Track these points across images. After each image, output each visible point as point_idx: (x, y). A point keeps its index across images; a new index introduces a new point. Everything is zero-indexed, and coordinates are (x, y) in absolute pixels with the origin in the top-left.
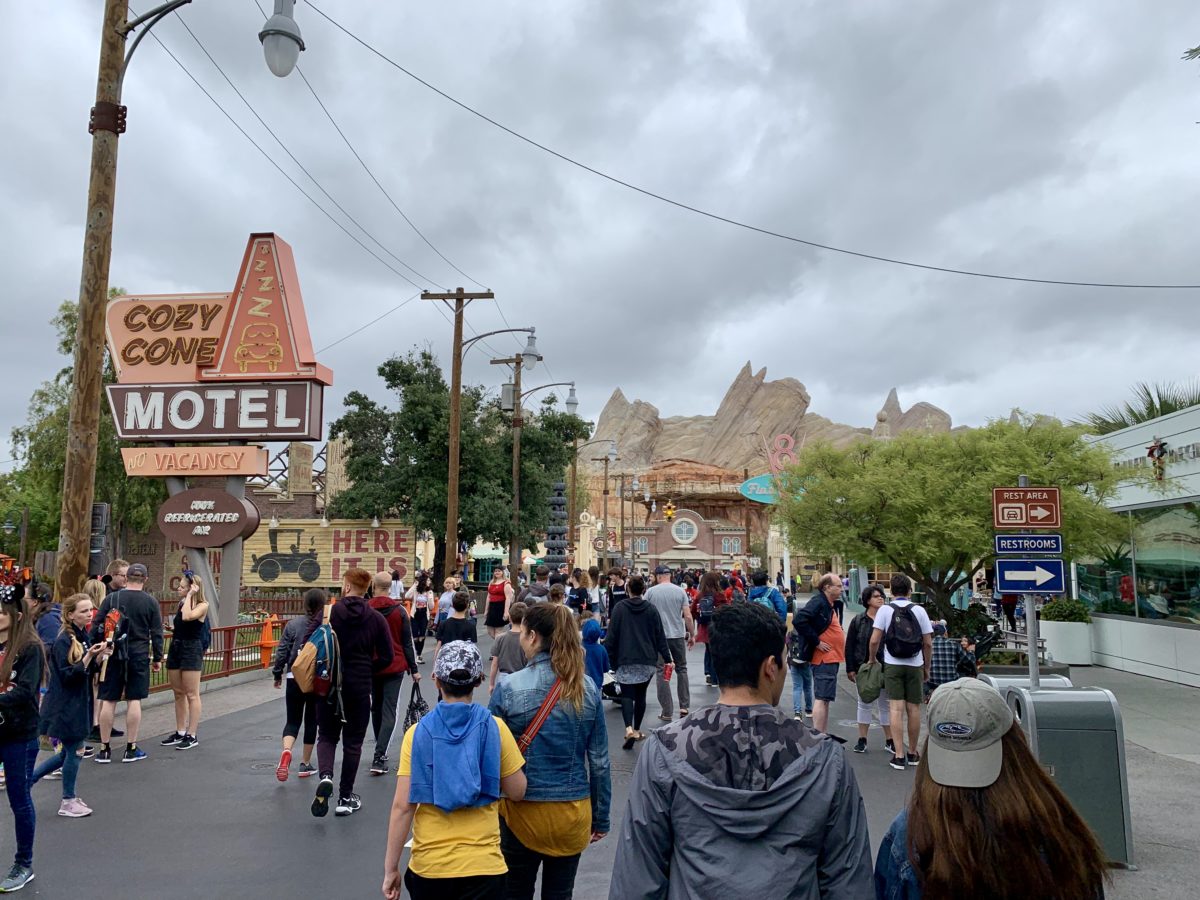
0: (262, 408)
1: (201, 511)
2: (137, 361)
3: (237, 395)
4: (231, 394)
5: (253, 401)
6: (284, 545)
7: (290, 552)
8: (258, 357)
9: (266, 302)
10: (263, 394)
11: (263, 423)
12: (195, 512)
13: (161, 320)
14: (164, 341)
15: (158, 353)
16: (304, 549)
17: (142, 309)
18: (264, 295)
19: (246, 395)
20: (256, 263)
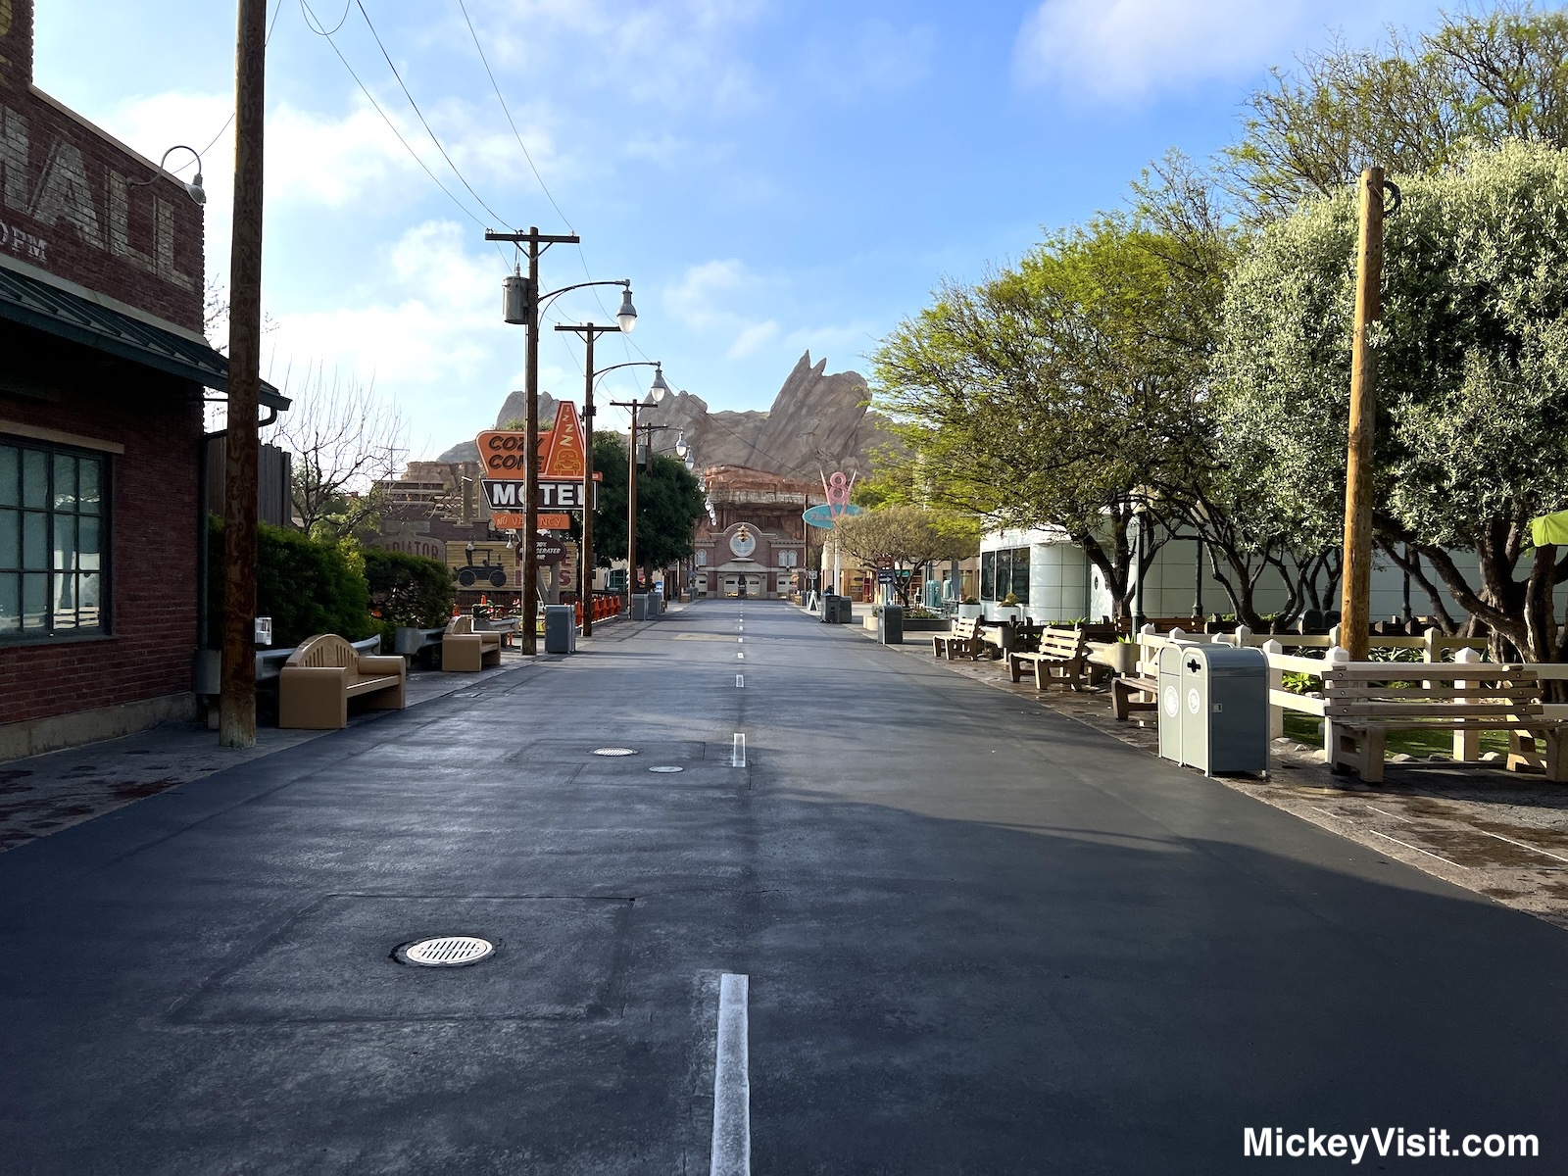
0: (570, 494)
2: (498, 466)
3: (557, 487)
4: (553, 487)
5: (565, 491)
6: (478, 561)
7: (483, 565)
8: (568, 468)
9: (570, 438)
10: (571, 487)
11: (571, 502)
13: (510, 444)
14: (513, 457)
15: (509, 463)
16: (493, 563)
17: (498, 438)
18: (569, 434)
19: (561, 488)
20: (563, 417)
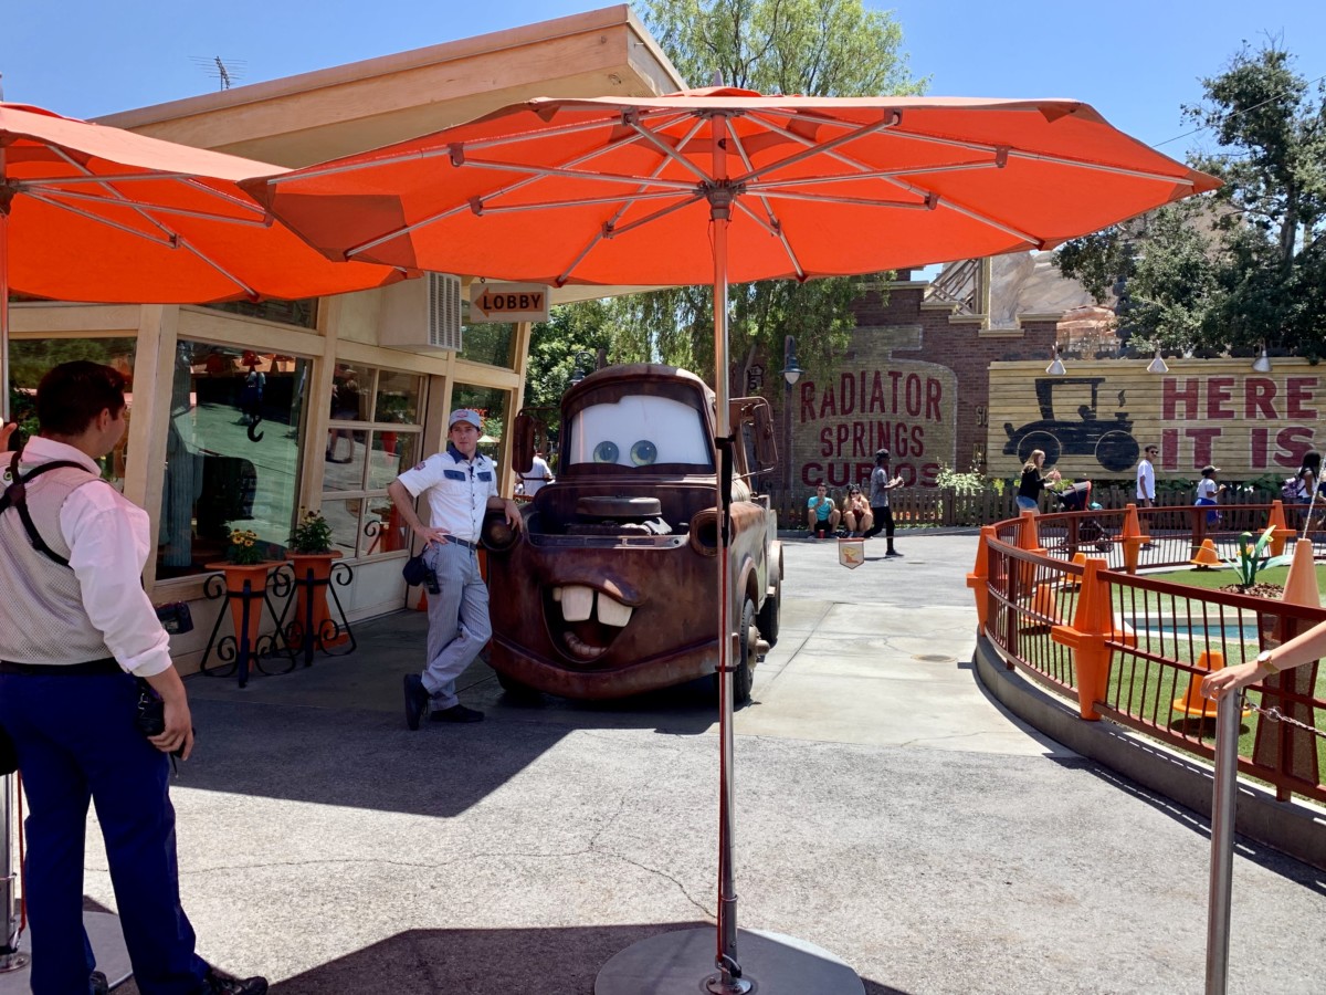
6: (1066, 407)
7: (1078, 418)
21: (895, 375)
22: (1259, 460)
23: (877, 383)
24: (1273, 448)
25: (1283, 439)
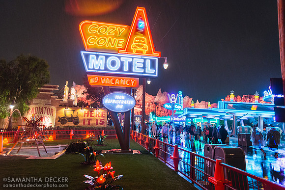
0: (141, 65)
1: (119, 100)
7: (70, 116)
8: (140, 49)
9: (142, 30)
12: (116, 99)
21: (45, 108)
22: (97, 124)
23: (42, 109)
24: (99, 122)
25: (101, 121)
